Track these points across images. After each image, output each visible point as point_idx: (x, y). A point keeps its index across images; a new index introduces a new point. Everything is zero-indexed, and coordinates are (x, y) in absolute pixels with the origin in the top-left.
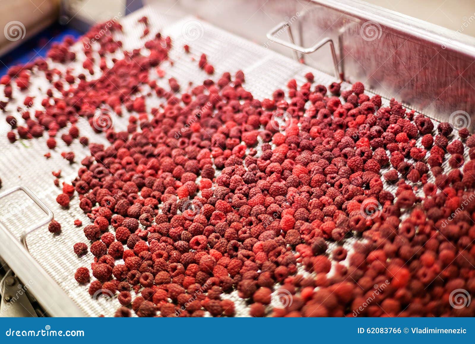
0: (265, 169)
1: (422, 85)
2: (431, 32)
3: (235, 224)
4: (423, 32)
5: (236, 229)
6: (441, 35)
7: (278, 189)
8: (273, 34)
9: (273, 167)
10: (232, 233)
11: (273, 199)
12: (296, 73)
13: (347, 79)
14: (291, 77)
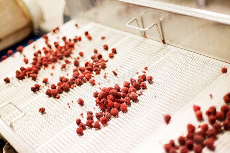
12: (142, 42)
13: (166, 43)
14: (140, 44)
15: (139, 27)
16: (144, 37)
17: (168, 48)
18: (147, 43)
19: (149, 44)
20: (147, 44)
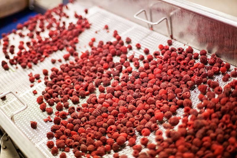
0: (145, 91)
1: (212, 41)
2: (216, 15)
3: (131, 119)
4: (212, 15)
5: (132, 122)
6: (221, 16)
7: (151, 101)
8: (137, 15)
9: (149, 90)
10: (130, 124)
11: (148, 105)
12: (148, 35)
13: (174, 38)
14: (146, 37)
15: (147, 20)
16: (150, 29)
17: (176, 44)
18: (154, 36)
19: (156, 37)
20: (154, 38)
